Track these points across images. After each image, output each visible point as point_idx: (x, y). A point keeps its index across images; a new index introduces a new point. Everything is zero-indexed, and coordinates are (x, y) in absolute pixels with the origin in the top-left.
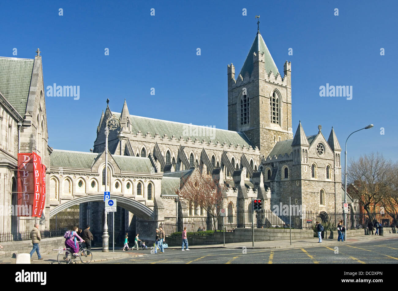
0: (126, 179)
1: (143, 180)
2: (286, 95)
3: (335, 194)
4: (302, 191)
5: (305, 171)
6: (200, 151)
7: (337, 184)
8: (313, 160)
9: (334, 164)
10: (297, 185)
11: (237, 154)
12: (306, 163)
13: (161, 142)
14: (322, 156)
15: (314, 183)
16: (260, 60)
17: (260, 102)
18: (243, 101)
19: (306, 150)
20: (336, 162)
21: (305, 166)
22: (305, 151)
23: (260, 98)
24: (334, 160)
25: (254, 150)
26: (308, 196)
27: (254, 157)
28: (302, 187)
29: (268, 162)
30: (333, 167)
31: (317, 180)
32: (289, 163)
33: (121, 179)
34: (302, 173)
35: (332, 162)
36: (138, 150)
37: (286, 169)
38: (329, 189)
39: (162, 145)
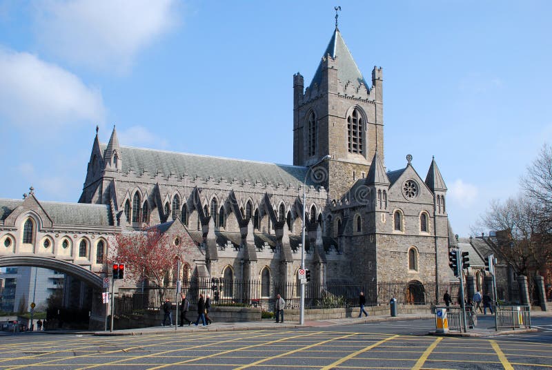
0: (61, 235)
1: (89, 236)
2: (374, 113)
3: (436, 254)
4: (377, 250)
5: (383, 221)
6: (227, 195)
7: (439, 241)
8: (397, 204)
9: (435, 210)
10: (371, 242)
11: (290, 198)
12: (383, 210)
13: (165, 182)
14: (413, 199)
15: (398, 238)
16: (329, 66)
17: (330, 124)
18: (312, 124)
19: (384, 191)
20: (437, 208)
21: (382, 214)
22: (382, 191)
23: (330, 119)
24: (434, 206)
25: (317, 192)
26: (387, 258)
27: (317, 201)
28: (377, 245)
29: (338, 208)
30: (432, 215)
31: (404, 233)
32: (362, 209)
33: (53, 235)
34: (377, 224)
35: (431, 208)
36: (128, 195)
37: (359, 218)
38: (425, 247)
39: (166, 187)
